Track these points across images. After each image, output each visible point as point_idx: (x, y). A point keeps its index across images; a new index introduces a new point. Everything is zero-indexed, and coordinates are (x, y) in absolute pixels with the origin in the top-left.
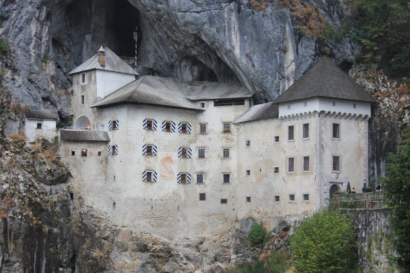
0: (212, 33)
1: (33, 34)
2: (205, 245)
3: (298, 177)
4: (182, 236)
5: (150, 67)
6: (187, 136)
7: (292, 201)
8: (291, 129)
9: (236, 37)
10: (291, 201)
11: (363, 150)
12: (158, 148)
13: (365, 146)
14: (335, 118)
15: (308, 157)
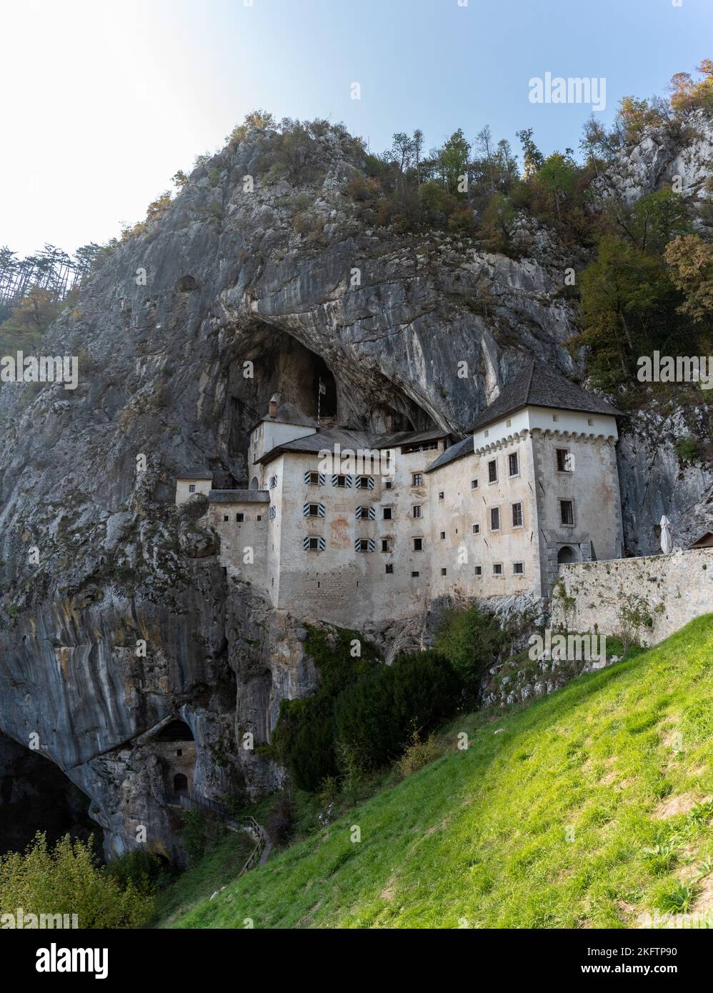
1: (202, 389)
2: (392, 631)
3: (507, 536)
4: (363, 619)
6: (368, 493)
7: (499, 574)
8: (492, 465)
9: (421, 364)
10: (496, 575)
11: (611, 491)
12: (326, 508)
13: (614, 485)
14: (559, 440)
15: (519, 504)
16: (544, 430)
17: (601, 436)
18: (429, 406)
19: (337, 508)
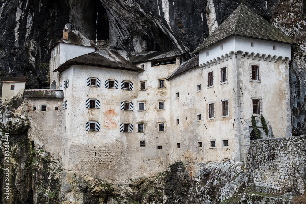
0: (146, 3)
1: (17, 20)
2: (144, 185)
3: (218, 122)
4: (125, 177)
5: (114, 46)
6: (129, 92)
8: (210, 75)
9: (166, 4)
10: (212, 147)
11: (285, 93)
12: (101, 102)
13: (286, 89)
14: (253, 59)
15: (227, 101)
16: (244, 53)
17: (280, 58)
18: (170, 34)
19: (108, 102)
